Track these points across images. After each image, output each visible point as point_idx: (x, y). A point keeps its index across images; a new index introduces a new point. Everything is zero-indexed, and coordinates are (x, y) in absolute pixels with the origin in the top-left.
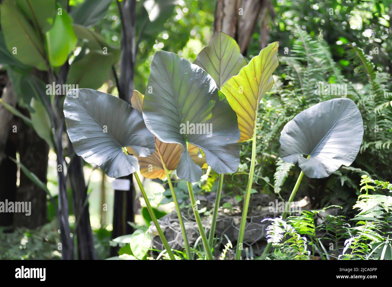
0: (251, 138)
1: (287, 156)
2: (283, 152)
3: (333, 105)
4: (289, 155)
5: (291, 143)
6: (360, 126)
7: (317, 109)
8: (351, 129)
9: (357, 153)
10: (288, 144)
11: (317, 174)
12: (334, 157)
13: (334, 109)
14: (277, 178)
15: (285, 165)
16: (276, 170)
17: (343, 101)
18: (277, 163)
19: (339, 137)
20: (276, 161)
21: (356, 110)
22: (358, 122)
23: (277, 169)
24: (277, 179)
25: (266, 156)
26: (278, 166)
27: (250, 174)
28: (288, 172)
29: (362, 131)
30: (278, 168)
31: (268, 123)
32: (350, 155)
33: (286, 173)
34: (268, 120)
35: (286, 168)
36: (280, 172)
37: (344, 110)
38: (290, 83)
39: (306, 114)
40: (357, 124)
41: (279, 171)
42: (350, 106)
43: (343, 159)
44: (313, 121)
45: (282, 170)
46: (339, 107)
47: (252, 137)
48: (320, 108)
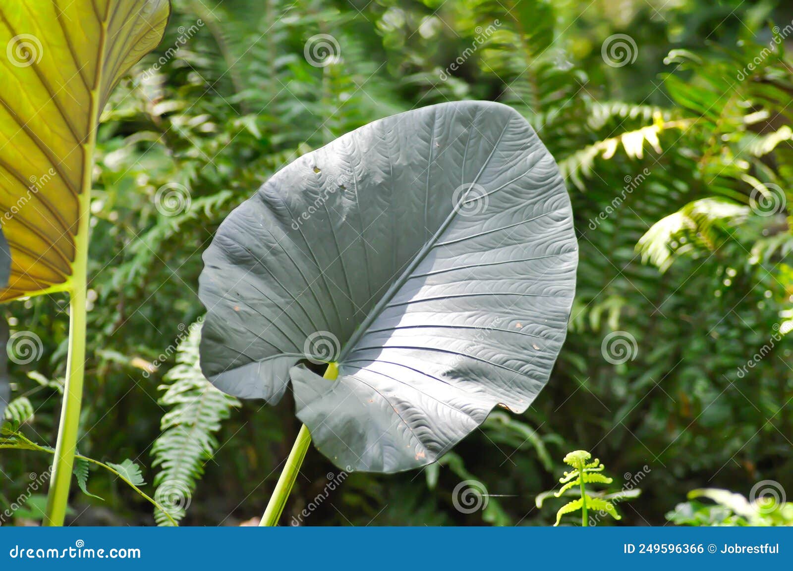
0: (63, 281)
1: (236, 366)
2: (219, 348)
3: (436, 130)
4: (244, 364)
5: (251, 306)
6: (561, 225)
7: (364, 150)
8: (521, 242)
9: (553, 349)
10: (239, 307)
11: (381, 454)
12: (449, 369)
13: (440, 149)
14: (165, 461)
15: (198, 402)
16: (160, 425)
17: (478, 117)
18: (164, 392)
19: (471, 279)
20: (161, 387)
21: (537, 153)
22: (549, 210)
23: (163, 420)
24: (167, 469)
25: (110, 362)
26: (169, 408)
27: (56, 452)
28: (213, 434)
29: (571, 250)
30: (168, 416)
31: (113, 231)
32: (527, 362)
33: (205, 439)
34: (113, 216)
35: (204, 418)
36: (176, 435)
37: (487, 153)
38: (195, 79)
39: (316, 169)
40: (548, 219)
41: (173, 431)
42: (509, 136)
43: (494, 380)
44: (347, 203)
45: (187, 426)
46: (463, 140)
47: (70, 273)
48: (378, 143)
